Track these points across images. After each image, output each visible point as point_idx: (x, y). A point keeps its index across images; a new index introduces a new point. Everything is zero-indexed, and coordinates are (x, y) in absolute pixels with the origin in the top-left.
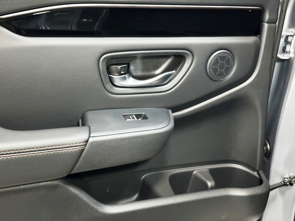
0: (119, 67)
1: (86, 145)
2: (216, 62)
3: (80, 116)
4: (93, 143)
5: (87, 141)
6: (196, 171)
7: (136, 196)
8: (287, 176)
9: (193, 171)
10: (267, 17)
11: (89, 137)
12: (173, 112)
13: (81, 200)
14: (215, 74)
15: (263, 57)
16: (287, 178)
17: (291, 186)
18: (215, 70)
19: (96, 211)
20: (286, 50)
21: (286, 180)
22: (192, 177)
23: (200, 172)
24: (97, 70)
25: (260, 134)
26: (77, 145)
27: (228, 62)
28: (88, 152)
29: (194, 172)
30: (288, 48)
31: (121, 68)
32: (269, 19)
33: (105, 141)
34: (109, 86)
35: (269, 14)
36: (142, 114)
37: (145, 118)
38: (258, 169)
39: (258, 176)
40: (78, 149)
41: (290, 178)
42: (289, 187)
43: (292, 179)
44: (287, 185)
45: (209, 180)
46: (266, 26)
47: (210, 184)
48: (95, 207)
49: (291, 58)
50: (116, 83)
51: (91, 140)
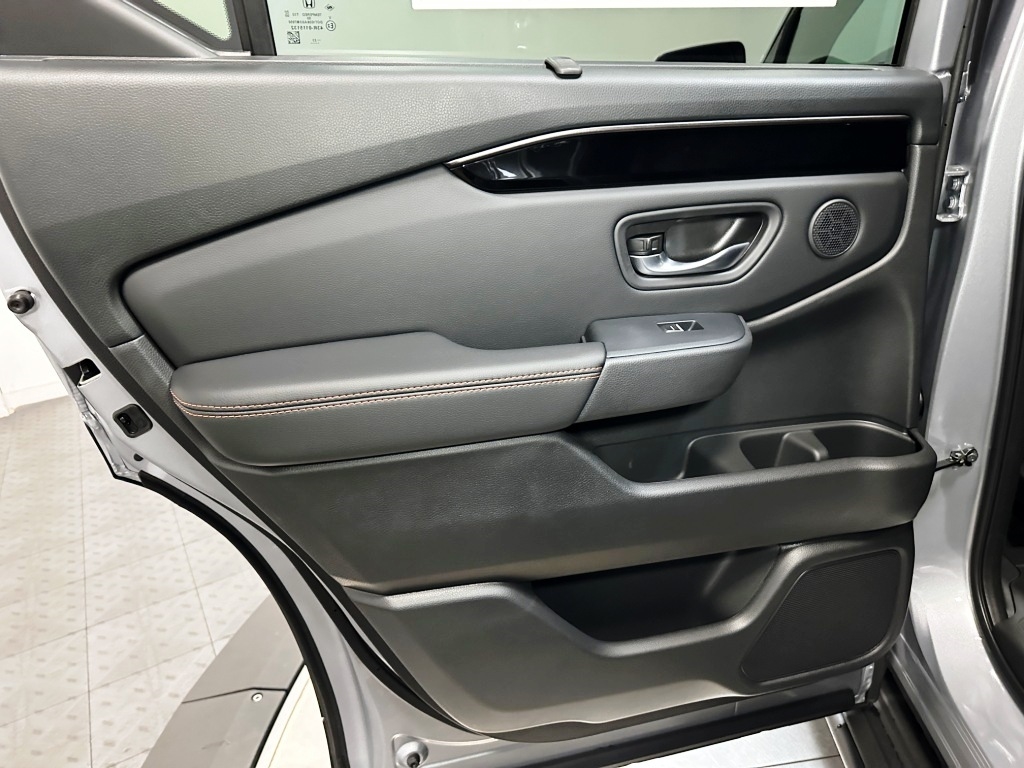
0: (649, 239)
1: (601, 371)
2: (825, 220)
3: (584, 330)
4: (613, 367)
5: (602, 365)
6: (789, 433)
7: (681, 475)
8: (959, 448)
9: (784, 434)
10: (919, 133)
11: (606, 357)
12: (747, 321)
13: (593, 470)
14: (824, 244)
15: (914, 210)
16: (960, 452)
17: (968, 468)
18: (824, 237)
19: (619, 491)
20: (950, 207)
21: (959, 455)
22: (782, 444)
23: (796, 435)
24: (610, 244)
25: (911, 357)
26: (587, 370)
27: (848, 222)
28: (604, 383)
29: (786, 436)
30: (953, 204)
31: (652, 240)
32: (923, 137)
33: (634, 365)
34: (630, 274)
35: (923, 127)
36: (691, 323)
37: (697, 327)
38: (908, 426)
39: (909, 439)
40: (588, 378)
41: (965, 451)
42: (964, 467)
43: (970, 453)
44: (962, 465)
45: (817, 449)
46: (918, 149)
47: (817, 454)
48: (619, 485)
49: (960, 220)
50: (644, 270)
51: (608, 363)
